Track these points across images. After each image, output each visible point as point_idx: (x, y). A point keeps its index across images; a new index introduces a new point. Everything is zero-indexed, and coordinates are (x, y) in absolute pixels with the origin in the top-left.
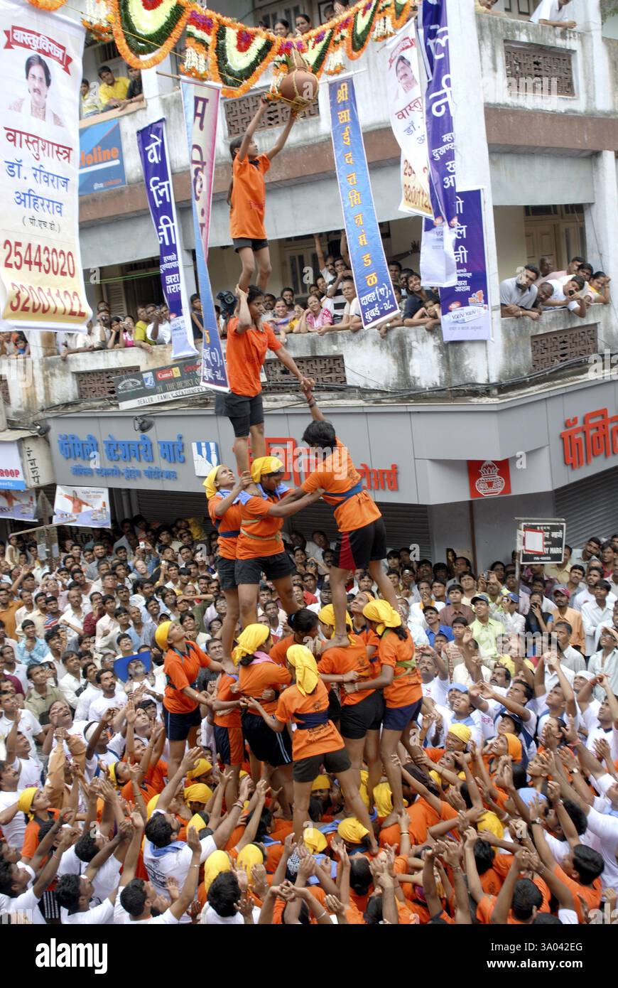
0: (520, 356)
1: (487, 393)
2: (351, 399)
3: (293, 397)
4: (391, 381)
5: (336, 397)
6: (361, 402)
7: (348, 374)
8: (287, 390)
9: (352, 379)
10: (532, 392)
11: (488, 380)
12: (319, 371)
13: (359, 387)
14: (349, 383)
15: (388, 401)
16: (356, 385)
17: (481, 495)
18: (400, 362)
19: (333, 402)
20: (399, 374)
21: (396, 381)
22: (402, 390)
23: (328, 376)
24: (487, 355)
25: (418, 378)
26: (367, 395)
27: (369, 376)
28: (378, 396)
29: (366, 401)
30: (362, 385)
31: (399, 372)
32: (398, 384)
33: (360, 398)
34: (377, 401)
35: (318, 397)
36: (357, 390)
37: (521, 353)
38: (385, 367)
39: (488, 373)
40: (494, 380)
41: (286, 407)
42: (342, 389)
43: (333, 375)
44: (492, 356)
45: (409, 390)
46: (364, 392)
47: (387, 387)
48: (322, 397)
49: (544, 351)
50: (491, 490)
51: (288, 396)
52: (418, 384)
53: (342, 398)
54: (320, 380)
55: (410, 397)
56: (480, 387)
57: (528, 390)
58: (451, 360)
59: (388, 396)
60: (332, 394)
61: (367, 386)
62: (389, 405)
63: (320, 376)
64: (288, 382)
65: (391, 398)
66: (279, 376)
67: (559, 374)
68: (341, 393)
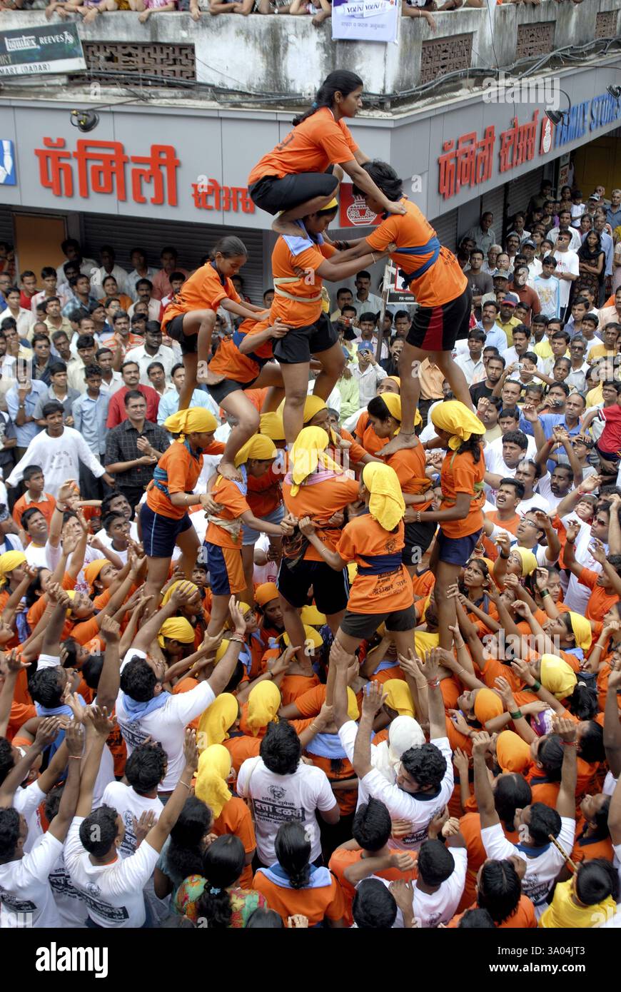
0: (412, 65)
1: (381, 106)
2: (201, 99)
3: (122, 91)
4: (256, 82)
5: (180, 95)
6: (214, 105)
7: (199, 67)
8: (113, 81)
9: (204, 74)
10: (418, 108)
11: (384, 91)
12: (159, 61)
13: (212, 86)
14: (199, 79)
15: (251, 105)
16: (209, 82)
17: (352, 225)
18: (270, 59)
19: (175, 101)
20: (268, 74)
21: (263, 81)
22: (271, 94)
23: (171, 68)
24: (385, 60)
25: (292, 81)
26: (222, 96)
27: (228, 74)
28: (237, 98)
29: (221, 104)
30: (217, 84)
31: (267, 71)
32: (265, 85)
33: (214, 99)
34: (235, 105)
35: (156, 93)
36: (209, 89)
37: (413, 61)
38: (250, 64)
39: (385, 82)
40: (389, 91)
41: (121, 104)
42: (190, 85)
43: (177, 68)
44: (389, 61)
45: (280, 95)
46: (218, 92)
47: (250, 87)
48: (162, 94)
49: (429, 60)
50: (363, 219)
51: (114, 90)
52: (292, 87)
53: (188, 97)
54: (159, 72)
55: (279, 103)
56: (374, 97)
57: (415, 105)
58: (337, 63)
59: (250, 99)
60: (175, 92)
61: (223, 85)
62: (249, 111)
63: (159, 68)
64: (115, 71)
65: (253, 102)
66: (102, 63)
67: (440, 89)
68: (187, 92)
